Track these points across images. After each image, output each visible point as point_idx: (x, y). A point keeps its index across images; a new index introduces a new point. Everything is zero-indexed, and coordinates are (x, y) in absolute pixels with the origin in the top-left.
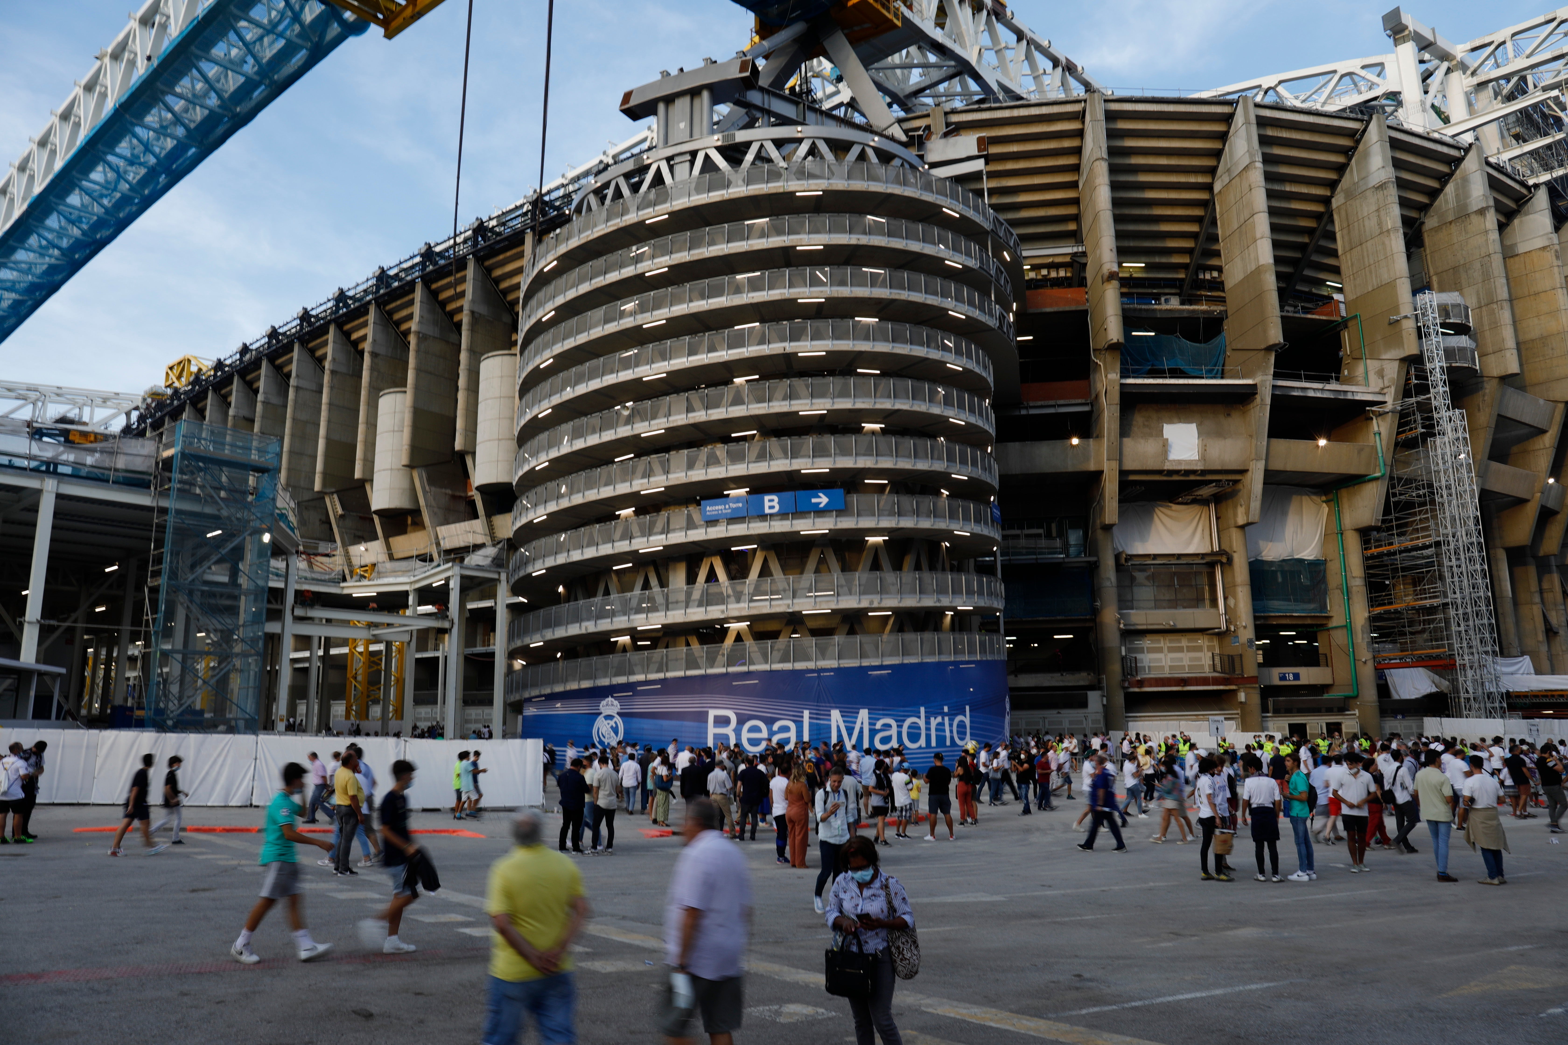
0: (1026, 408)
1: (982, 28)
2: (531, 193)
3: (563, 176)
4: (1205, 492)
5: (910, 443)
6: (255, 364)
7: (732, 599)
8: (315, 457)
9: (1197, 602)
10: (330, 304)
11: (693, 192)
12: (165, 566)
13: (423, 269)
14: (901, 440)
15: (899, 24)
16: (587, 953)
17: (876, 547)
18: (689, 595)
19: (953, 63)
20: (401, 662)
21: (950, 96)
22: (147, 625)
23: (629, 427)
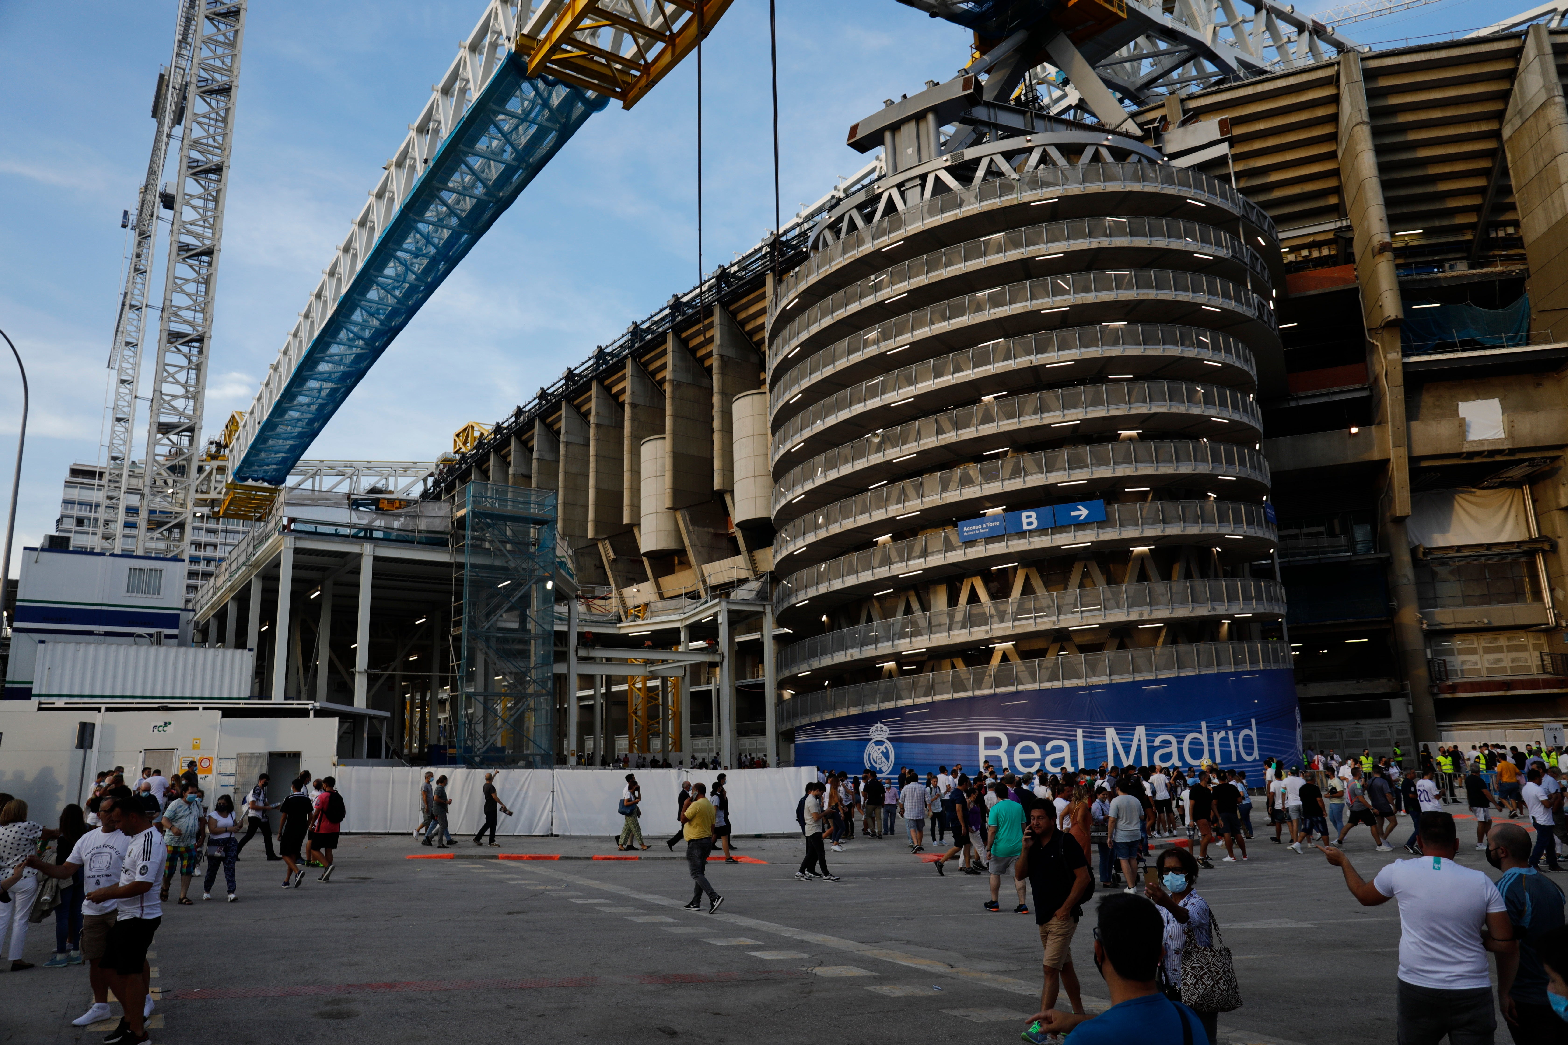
0: (1297, 399)
1: (1215, 6)
2: (768, 235)
3: (798, 215)
4: (1516, 473)
5: (1171, 446)
6: (529, 425)
7: (996, 619)
8: (586, 507)
9: (1516, 596)
10: (591, 362)
11: (926, 215)
12: (465, 616)
13: (673, 320)
14: (1160, 444)
15: (1124, 16)
16: (875, 977)
17: (1142, 556)
18: (951, 617)
19: (1185, 47)
20: (677, 696)
21: (1185, 81)
22: (453, 671)
23: (881, 454)
